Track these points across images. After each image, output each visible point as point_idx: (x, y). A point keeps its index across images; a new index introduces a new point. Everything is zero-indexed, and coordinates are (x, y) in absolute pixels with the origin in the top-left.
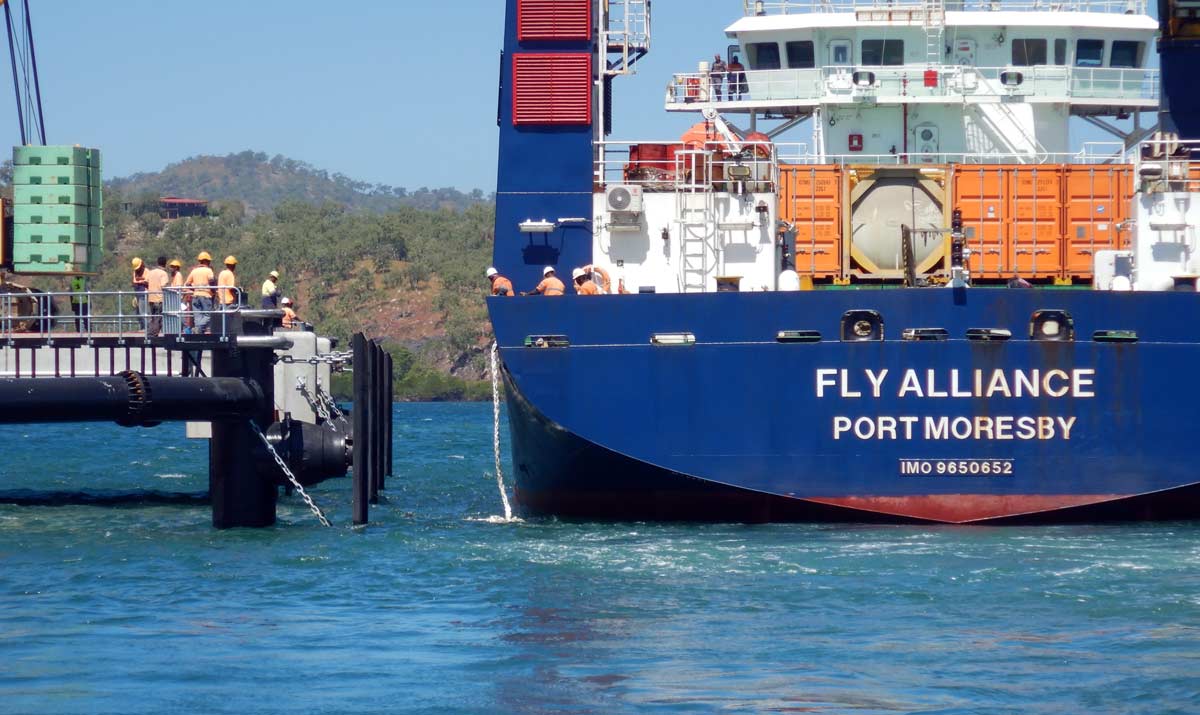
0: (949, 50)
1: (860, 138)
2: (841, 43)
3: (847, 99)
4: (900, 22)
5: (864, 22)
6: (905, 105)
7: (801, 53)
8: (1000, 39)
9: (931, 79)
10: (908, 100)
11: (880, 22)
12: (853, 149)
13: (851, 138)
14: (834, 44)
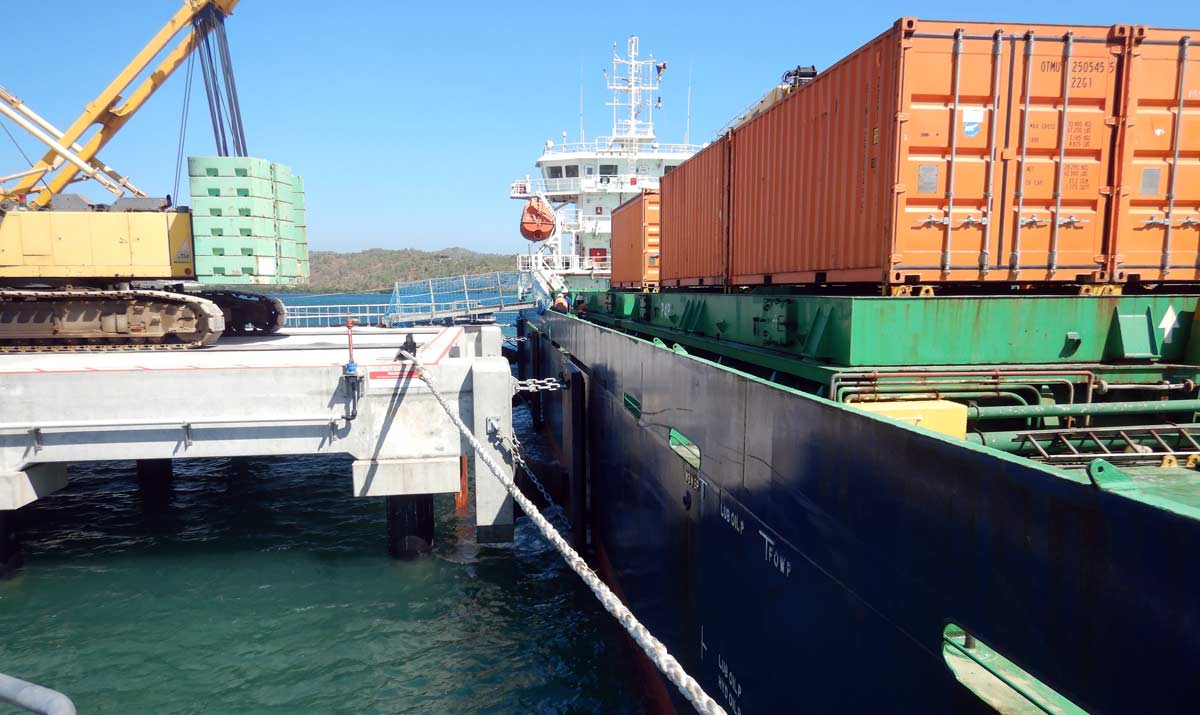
0: (637, 170)
1: (601, 209)
2: (590, 167)
3: (594, 190)
4: (616, 156)
5: (600, 156)
6: (621, 193)
7: (572, 171)
8: (659, 166)
9: (634, 182)
10: (623, 191)
11: (608, 156)
12: (598, 214)
13: (597, 209)
14: (587, 167)
